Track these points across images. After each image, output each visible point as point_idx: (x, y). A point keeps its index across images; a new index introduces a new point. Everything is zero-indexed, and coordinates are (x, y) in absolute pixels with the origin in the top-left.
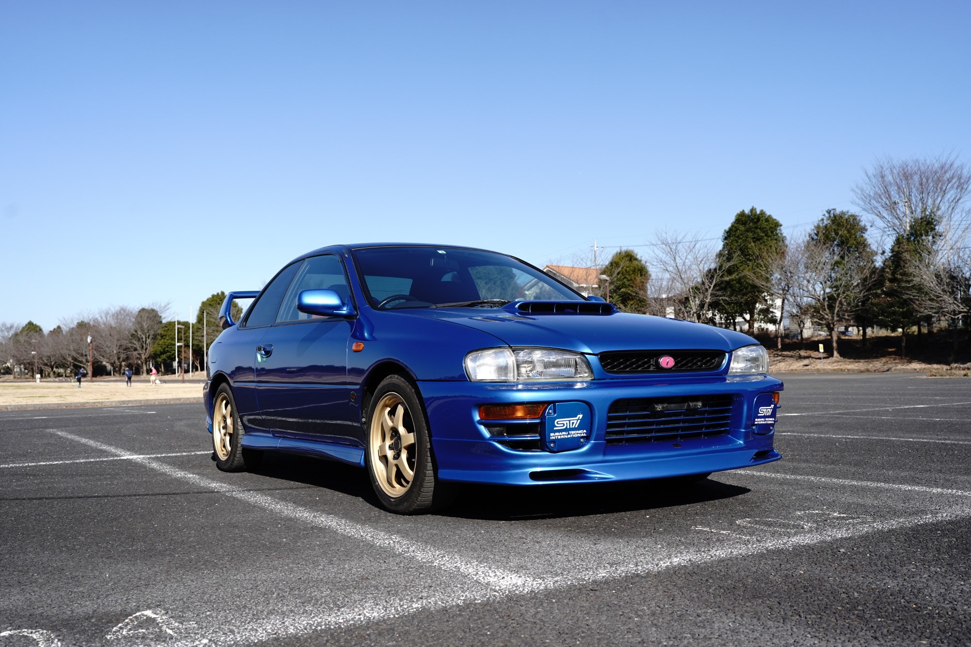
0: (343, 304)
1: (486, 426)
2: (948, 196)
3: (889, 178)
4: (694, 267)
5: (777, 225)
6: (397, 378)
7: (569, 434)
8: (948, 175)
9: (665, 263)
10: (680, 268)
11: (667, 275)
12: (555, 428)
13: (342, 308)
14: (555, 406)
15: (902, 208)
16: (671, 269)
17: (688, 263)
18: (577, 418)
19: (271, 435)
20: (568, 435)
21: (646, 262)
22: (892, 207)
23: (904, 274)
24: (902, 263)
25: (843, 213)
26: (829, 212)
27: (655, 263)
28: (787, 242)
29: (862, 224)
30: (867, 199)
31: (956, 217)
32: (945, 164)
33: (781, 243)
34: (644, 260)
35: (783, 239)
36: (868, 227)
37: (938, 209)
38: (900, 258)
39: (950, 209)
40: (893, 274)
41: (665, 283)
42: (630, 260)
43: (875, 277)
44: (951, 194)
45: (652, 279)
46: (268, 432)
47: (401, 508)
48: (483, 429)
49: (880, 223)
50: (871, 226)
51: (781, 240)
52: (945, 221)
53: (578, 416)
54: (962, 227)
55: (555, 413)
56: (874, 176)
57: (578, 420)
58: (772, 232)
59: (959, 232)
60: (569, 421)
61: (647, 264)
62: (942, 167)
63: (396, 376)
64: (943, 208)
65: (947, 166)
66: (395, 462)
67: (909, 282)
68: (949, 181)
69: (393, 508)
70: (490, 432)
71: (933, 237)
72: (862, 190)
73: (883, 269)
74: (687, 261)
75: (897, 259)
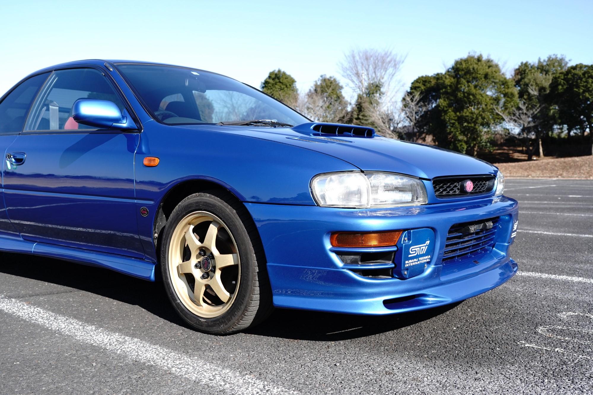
0: (123, 117)
1: (338, 253)
2: (388, 72)
3: (357, 58)
4: (243, 105)
5: (293, 81)
6: (209, 197)
7: (419, 260)
8: (389, 59)
9: (225, 102)
10: (235, 105)
11: (226, 110)
12: (410, 256)
13: (122, 121)
14: (409, 233)
15: (364, 77)
16: (229, 106)
17: (239, 102)
18: (425, 245)
19: (21, 239)
20: (417, 261)
21: (212, 101)
22: (358, 75)
23: (363, 116)
24: (363, 110)
25: (331, 77)
26: (322, 76)
27: (219, 102)
28: (299, 92)
29: (340, 84)
30: (345, 70)
31: (393, 84)
32: (387, 52)
33: (295, 93)
34: (211, 99)
35: (297, 90)
36: (344, 86)
37: (383, 78)
38: (361, 107)
39: (390, 79)
40: (358, 115)
41: (224, 115)
42: (202, 99)
43: (349, 116)
44: (390, 70)
45: (216, 112)
46: (18, 236)
47: (215, 329)
48: (334, 257)
49: (352, 85)
50: (346, 86)
51: (295, 90)
52: (386, 85)
53: (427, 242)
54: (395, 90)
55: (409, 239)
56: (349, 56)
57: (426, 246)
58: (290, 85)
59: (394, 93)
60: (420, 247)
61: (213, 102)
62: (386, 54)
63: (208, 195)
64: (386, 78)
65: (389, 53)
66: (205, 281)
67: (366, 120)
68: (390, 62)
69: (204, 328)
70: (343, 261)
71: (380, 95)
72: (342, 64)
73: (352, 112)
74: (239, 101)
75: (360, 107)
